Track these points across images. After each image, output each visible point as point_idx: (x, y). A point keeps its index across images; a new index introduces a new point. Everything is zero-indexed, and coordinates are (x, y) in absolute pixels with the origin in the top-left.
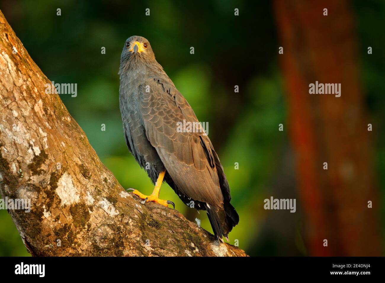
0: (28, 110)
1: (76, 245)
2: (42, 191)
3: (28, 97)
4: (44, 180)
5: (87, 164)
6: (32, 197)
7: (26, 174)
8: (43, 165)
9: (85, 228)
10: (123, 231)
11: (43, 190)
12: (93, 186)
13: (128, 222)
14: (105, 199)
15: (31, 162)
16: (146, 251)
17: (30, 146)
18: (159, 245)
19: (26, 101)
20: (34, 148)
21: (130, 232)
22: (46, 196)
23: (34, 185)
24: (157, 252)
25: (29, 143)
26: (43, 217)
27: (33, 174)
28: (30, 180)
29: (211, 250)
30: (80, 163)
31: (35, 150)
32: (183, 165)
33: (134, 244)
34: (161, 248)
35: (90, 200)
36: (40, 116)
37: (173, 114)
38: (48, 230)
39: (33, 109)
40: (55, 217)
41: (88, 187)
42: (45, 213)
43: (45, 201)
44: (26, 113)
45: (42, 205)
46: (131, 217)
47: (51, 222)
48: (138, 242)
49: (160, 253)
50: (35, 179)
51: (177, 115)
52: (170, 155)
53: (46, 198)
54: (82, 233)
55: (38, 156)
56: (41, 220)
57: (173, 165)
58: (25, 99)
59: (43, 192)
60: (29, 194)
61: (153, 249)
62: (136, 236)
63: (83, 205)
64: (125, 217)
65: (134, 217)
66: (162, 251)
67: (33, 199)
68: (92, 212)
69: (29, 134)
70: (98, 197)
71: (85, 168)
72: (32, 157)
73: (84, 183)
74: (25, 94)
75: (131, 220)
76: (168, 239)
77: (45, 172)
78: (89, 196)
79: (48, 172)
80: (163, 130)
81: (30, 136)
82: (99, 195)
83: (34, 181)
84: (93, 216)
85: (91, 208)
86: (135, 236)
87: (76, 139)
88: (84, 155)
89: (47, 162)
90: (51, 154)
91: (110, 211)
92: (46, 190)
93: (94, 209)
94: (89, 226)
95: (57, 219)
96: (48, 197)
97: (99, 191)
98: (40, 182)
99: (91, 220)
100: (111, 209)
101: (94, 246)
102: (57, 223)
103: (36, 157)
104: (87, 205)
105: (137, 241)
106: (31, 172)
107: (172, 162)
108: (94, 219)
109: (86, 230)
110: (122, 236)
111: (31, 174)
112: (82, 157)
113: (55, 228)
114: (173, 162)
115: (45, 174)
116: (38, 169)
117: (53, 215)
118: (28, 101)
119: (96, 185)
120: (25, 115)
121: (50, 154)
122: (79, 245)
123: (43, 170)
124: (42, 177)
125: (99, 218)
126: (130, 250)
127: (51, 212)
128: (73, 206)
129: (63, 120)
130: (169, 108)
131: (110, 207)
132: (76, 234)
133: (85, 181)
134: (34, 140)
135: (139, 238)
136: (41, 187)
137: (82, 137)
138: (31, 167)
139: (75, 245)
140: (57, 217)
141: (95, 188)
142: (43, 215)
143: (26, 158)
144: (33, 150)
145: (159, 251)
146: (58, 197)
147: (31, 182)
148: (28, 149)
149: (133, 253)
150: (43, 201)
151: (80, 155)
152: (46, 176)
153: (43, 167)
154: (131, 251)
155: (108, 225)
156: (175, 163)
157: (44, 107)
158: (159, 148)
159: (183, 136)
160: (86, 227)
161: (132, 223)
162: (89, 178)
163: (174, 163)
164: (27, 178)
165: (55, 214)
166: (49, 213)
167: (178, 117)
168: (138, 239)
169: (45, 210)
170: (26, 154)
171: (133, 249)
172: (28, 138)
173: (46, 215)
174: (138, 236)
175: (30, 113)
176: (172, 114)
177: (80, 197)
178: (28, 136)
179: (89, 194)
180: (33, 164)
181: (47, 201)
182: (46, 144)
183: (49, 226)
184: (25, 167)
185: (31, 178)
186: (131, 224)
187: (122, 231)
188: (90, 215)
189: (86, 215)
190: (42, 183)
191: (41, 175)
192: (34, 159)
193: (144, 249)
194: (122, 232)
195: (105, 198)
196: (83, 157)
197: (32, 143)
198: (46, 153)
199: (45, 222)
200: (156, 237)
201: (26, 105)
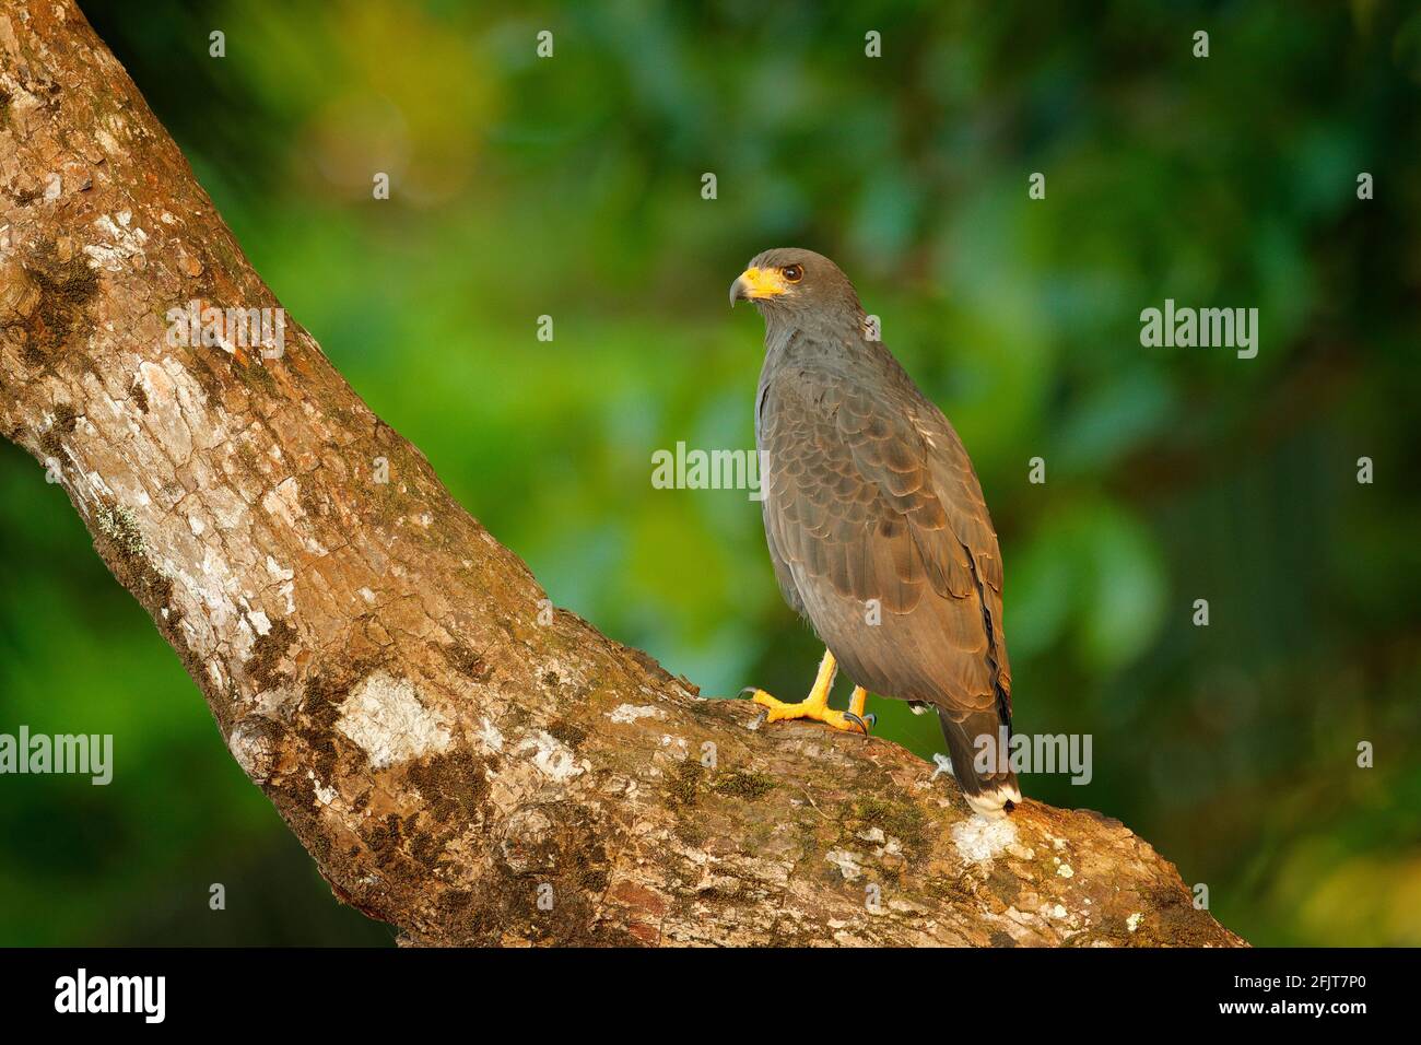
0: (239, 513)
1: (450, 871)
2: (287, 732)
3: (241, 475)
4: (287, 700)
5: (473, 642)
6: (255, 751)
7: (245, 689)
8: (283, 660)
9: (475, 822)
10: (600, 818)
11: (290, 730)
12: (502, 700)
13: (623, 792)
14: (544, 734)
15: (252, 656)
16: (692, 865)
17: (241, 610)
18: (741, 845)
19: (232, 486)
20: (250, 615)
21: (630, 819)
22: (306, 744)
23: (263, 718)
24: (729, 866)
25: (237, 605)
26: (318, 804)
27: (262, 688)
28: (255, 704)
29: (951, 843)
30: (448, 640)
31: (255, 623)
32: (851, 605)
33: (649, 851)
34: (744, 855)
35: (490, 739)
36: (285, 525)
37: (825, 465)
38: (345, 838)
39: (256, 505)
40: (352, 799)
41: (483, 703)
42: (318, 791)
43: (309, 759)
44: (229, 521)
45: (302, 769)
46: (634, 776)
47: (345, 813)
48: (664, 843)
49: (739, 868)
50: (268, 702)
51: (833, 465)
52: (816, 581)
53: (309, 750)
54: (467, 836)
55: (264, 636)
56: (316, 812)
57: (824, 609)
58: (226, 482)
59: (294, 735)
60: (247, 746)
61: (717, 857)
62: (656, 828)
63: (464, 757)
64: (614, 777)
65: (646, 773)
66: (748, 861)
67: (260, 757)
68: (495, 775)
69: (236, 578)
70: (520, 729)
71: (466, 653)
72: (251, 642)
73: (468, 694)
74: (229, 468)
75: (633, 784)
76: (776, 825)
77: (289, 679)
78: (488, 730)
79: (297, 679)
80: (799, 513)
81: (239, 584)
82: (521, 723)
83: (264, 707)
84: (502, 785)
85: (494, 763)
86: (651, 827)
87: (442, 574)
88: (467, 618)
89: (294, 650)
90: (308, 628)
91: (556, 766)
92: (300, 728)
93: (503, 763)
94: (489, 812)
95: (361, 803)
96: (314, 746)
97: (522, 712)
98: (278, 709)
99: (493, 796)
100: (558, 759)
101: (499, 867)
102: (361, 815)
103: (261, 639)
104: (477, 754)
105: (660, 840)
106: (256, 683)
107: (821, 601)
108: (503, 791)
109: (481, 825)
110: (598, 832)
111: (256, 689)
112: (457, 624)
113: (361, 828)
114: (824, 598)
115: (290, 684)
116: (272, 673)
117: (345, 796)
118: (241, 486)
119: (512, 695)
120: (227, 526)
121: (303, 628)
122: (459, 870)
123: (282, 675)
124: (282, 693)
125: (518, 788)
126: (635, 868)
127: (336, 787)
128: (427, 762)
129: (398, 524)
130: (816, 448)
131: (557, 754)
132: (443, 842)
133: (468, 688)
134: (250, 595)
135: (666, 831)
136: (282, 722)
137: (467, 565)
138: (252, 668)
139: (444, 871)
140: (357, 798)
141: (510, 707)
142: (315, 797)
143: (238, 644)
144: (249, 621)
145: (738, 862)
146: (349, 745)
147: (258, 711)
148: (238, 620)
149: (644, 876)
150: (303, 758)
151: (451, 619)
152: (292, 689)
153: (285, 666)
154: (638, 870)
155: (542, 804)
156: (830, 601)
157: (303, 497)
158: (793, 563)
159: (850, 521)
160: (480, 816)
161: (637, 792)
162: (486, 680)
163: (826, 602)
164: (248, 699)
165: (351, 792)
166: (333, 790)
167: (837, 470)
168: (664, 835)
169: (317, 783)
170: (234, 633)
171: (644, 865)
172: (233, 589)
173: (324, 796)
174: (662, 827)
175: (242, 519)
176: (821, 466)
177: (452, 735)
178: (233, 585)
179: (487, 723)
180: (255, 659)
181: (314, 758)
182: (291, 602)
183: (343, 825)
184: (237, 670)
185: (258, 699)
186: (633, 796)
187: (596, 818)
188: (489, 786)
189: (479, 786)
190: (283, 711)
191: (280, 689)
192: (257, 647)
193: (686, 861)
194: (595, 822)
195: (543, 729)
196: (462, 623)
197: (243, 602)
198: (291, 626)
199: (329, 815)
200: (736, 823)
201: (231, 498)
